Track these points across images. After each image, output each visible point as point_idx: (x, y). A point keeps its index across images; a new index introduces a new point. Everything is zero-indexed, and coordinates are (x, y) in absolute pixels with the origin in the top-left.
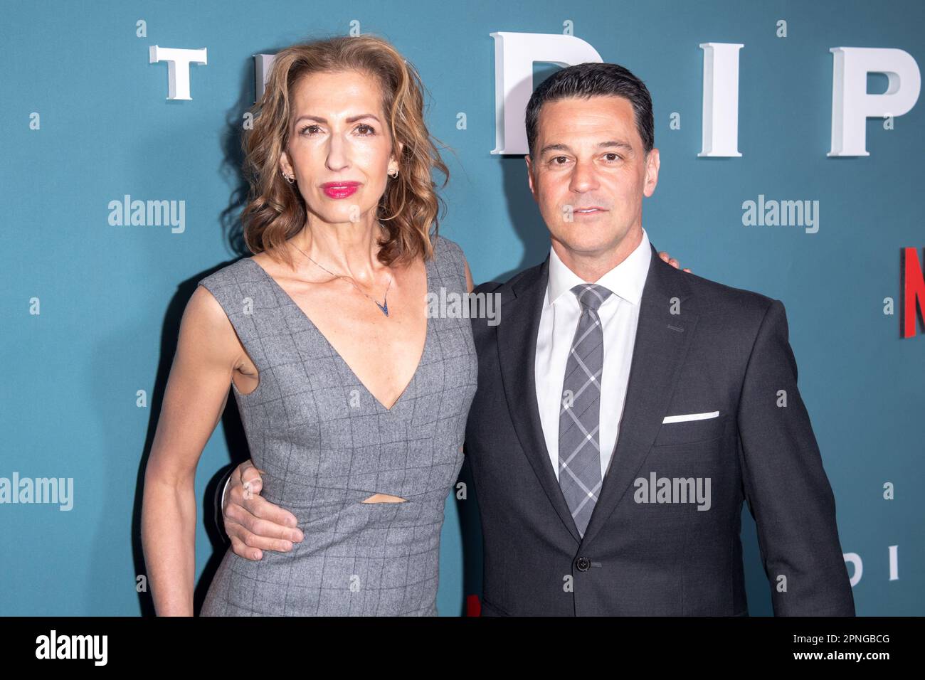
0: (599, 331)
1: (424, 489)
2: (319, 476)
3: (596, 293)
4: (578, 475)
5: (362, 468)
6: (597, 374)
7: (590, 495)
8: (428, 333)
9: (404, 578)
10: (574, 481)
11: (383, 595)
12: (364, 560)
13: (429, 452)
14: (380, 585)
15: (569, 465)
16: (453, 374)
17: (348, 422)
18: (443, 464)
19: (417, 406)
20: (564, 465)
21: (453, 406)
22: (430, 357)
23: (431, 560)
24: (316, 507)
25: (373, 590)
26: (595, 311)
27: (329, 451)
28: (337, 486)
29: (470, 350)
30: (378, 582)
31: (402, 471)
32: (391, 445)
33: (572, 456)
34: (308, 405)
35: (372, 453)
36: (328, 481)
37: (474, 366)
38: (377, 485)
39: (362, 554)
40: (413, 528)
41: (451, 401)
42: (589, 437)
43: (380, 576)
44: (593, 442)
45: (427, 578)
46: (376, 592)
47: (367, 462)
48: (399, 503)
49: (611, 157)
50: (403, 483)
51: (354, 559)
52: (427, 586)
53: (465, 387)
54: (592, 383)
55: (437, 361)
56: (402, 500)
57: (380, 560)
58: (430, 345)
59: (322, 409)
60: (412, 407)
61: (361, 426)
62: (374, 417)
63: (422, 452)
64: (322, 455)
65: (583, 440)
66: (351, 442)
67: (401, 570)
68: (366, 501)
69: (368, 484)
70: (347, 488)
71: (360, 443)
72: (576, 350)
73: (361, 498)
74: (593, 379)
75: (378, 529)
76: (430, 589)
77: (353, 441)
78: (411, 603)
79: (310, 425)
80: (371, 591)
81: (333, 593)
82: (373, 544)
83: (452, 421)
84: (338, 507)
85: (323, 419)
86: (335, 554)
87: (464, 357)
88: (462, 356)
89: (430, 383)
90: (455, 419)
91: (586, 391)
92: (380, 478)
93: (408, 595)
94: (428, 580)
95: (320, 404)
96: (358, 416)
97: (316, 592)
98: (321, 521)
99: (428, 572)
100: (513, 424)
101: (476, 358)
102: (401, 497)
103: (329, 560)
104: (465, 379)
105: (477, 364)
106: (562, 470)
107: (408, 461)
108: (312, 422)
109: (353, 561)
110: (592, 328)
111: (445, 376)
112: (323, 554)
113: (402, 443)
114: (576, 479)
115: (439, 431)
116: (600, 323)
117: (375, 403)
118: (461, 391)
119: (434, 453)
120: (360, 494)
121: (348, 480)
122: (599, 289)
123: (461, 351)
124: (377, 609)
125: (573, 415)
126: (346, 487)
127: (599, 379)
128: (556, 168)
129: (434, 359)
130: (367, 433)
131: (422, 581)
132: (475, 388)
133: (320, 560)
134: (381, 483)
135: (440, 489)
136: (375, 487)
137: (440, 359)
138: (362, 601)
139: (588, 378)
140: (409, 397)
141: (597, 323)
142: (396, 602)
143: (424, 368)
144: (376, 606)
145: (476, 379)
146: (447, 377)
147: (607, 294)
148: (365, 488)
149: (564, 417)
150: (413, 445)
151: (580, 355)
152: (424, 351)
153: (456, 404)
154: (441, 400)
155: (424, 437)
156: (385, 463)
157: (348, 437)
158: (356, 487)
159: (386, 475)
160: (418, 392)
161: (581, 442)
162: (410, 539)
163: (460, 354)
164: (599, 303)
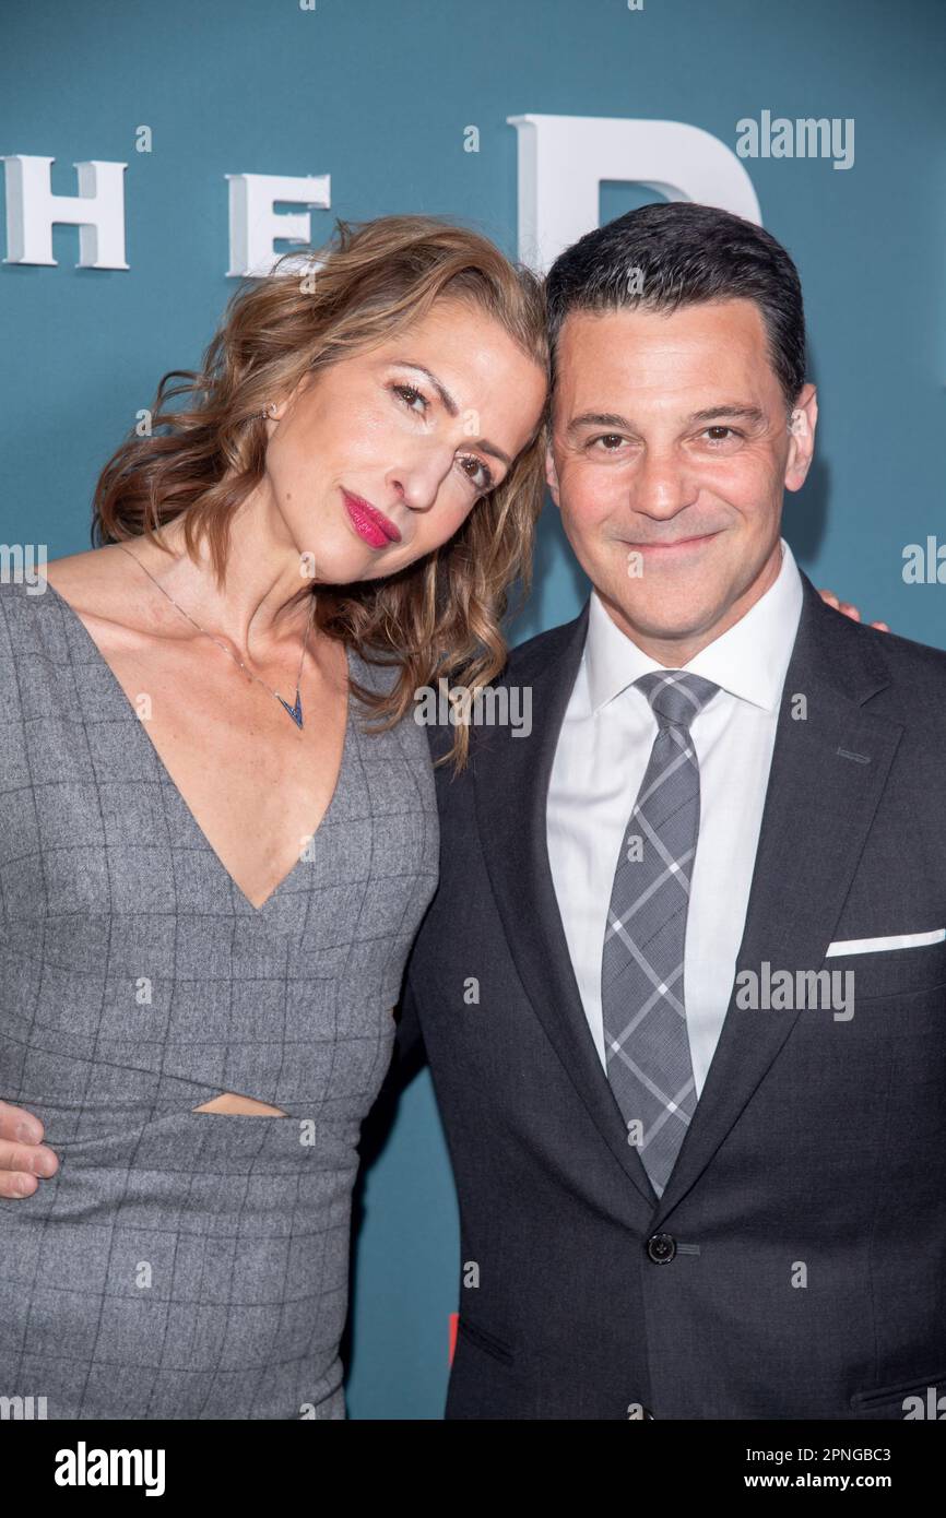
0: (692, 770)
1: (322, 1094)
2: (102, 1035)
3: (684, 691)
4: (644, 1067)
5: (194, 1029)
6: (685, 858)
7: (672, 1107)
8: (343, 763)
9: (281, 1284)
10: (636, 1078)
11: (234, 1318)
12: (196, 1241)
13: (329, 1008)
14: (230, 1297)
15: (624, 1046)
16: (392, 848)
17: (171, 922)
18: (357, 1038)
19: (315, 907)
20: (616, 1046)
21: (387, 914)
22: (346, 807)
23: (334, 1251)
24: (91, 1109)
25: (213, 1305)
26: (684, 727)
27: (123, 982)
28: (139, 1064)
29: (425, 802)
30: (225, 1290)
31: (278, 1047)
32: (253, 984)
33: (630, 1029)
34: (93, 875)
35: (214, 997)
36: (120, 1051)
37: (433, 836)
38: (224, 1072)
39: (193, 1228)
40: (296, 1178)
41: (383, 904)
42: (663, 989)
43: (228, 1277)
44: (671, 999)
45: (325, 1290)
46: (221, 1312)
47: (205, 1018)
48: (272, 1118)
49: (718, 433)
50: (280, 1075)
51: (175, 1235)
52: (324, 1305)
53: (413, 878)
54: (673, 876)
55: (359, 819)
56: (276, 1113)
57: (228, 1241)
58: (346, 784)
59: (120, 888)
60: (304, 909)
61: (195, 936)
62: (226, 921)
63: (315, 1007)
64: (109, 990)
65: (651, 994)
66: (172, 966)
67: (275, 1268)
68: (201, 1109)
69: (206, 1070)
70: (161, 1072)
71: (189, 970)
72: (642, 808)
73: (191, 1100)
74: (674, 868)
75: (228, 1175)
76: (328, 1312)
77: (175, 964)
78: (292, 1341)
79: (92, 917)
80: (209, 1308)
81: (129, 1306)
82: (217, 1208)
83: (379, 947)
84: (140, 1115)
85: (120, 908)
86: (135, 1224)
87: (413, 816)
88: (409, 812)
89: (342, 862)
90: (386, 943)
91: (658, 894)
92: (231, 1058)
93: (287, 1324)
94: (326, 1293)
95: (118, 876)
96: (193, 914)
97: (94, 1302)
98: (101, 1142)
99: (326, 1276)
100: (513, 956)
101: (436, 821)
102: (273, 1106)
103: (122, 1236)
104: (413, 860)
105: (438, 833)
106: (611, 1055)
107: (290, 1027)
108: (95, 910)
109: (174, 1240)
110: (678, 763)
111: (373, 850)
112: (110, 1220)
113: (276, 983)
114: (640, 1075)
115: (354, 966)
116: (695, 754)
117: (232, 893)
118: (404, 885)
119: (338, 1011)
120: (189, 1090)
121: (163, 1053)
122: (691, 680)
123: (407, 802)
124: (222, 1349)
125: (629, 943)
126: (158, 1069)
127: (688, 869)
128: (602, 457)
129: (353, 813)
130: (207, 952)
131: (316, 1295)
132: (431, 884)
133: (104, 1234)
134: (234, 1068)
135: (352, 1097)
136: (220, 1077)
137: (365, 814)
138: (190, 1329)
139: (665, 867)
140: (298, 886)
141: (688, 753)
142: (261, 1336)
143: (331, 830)
144: (219, 1342)
145: (435, 864)
146: (376, 852)
147: (708, 690)
148: (200, 1077)
149: (612, 945)
150: (297, 989)
151: (649, 820)
152: (334, 796)
153: (392, 913)
154: (364, 901)
155: (321, 976)
156: (243, 1025)
157: (167, 955)
158: (181, 1071)
159: (245, 1051)
160: (316, 877)
161: (646, 999)
162: (291, 1199)
163: (405, 809)
164: (690, 712)
